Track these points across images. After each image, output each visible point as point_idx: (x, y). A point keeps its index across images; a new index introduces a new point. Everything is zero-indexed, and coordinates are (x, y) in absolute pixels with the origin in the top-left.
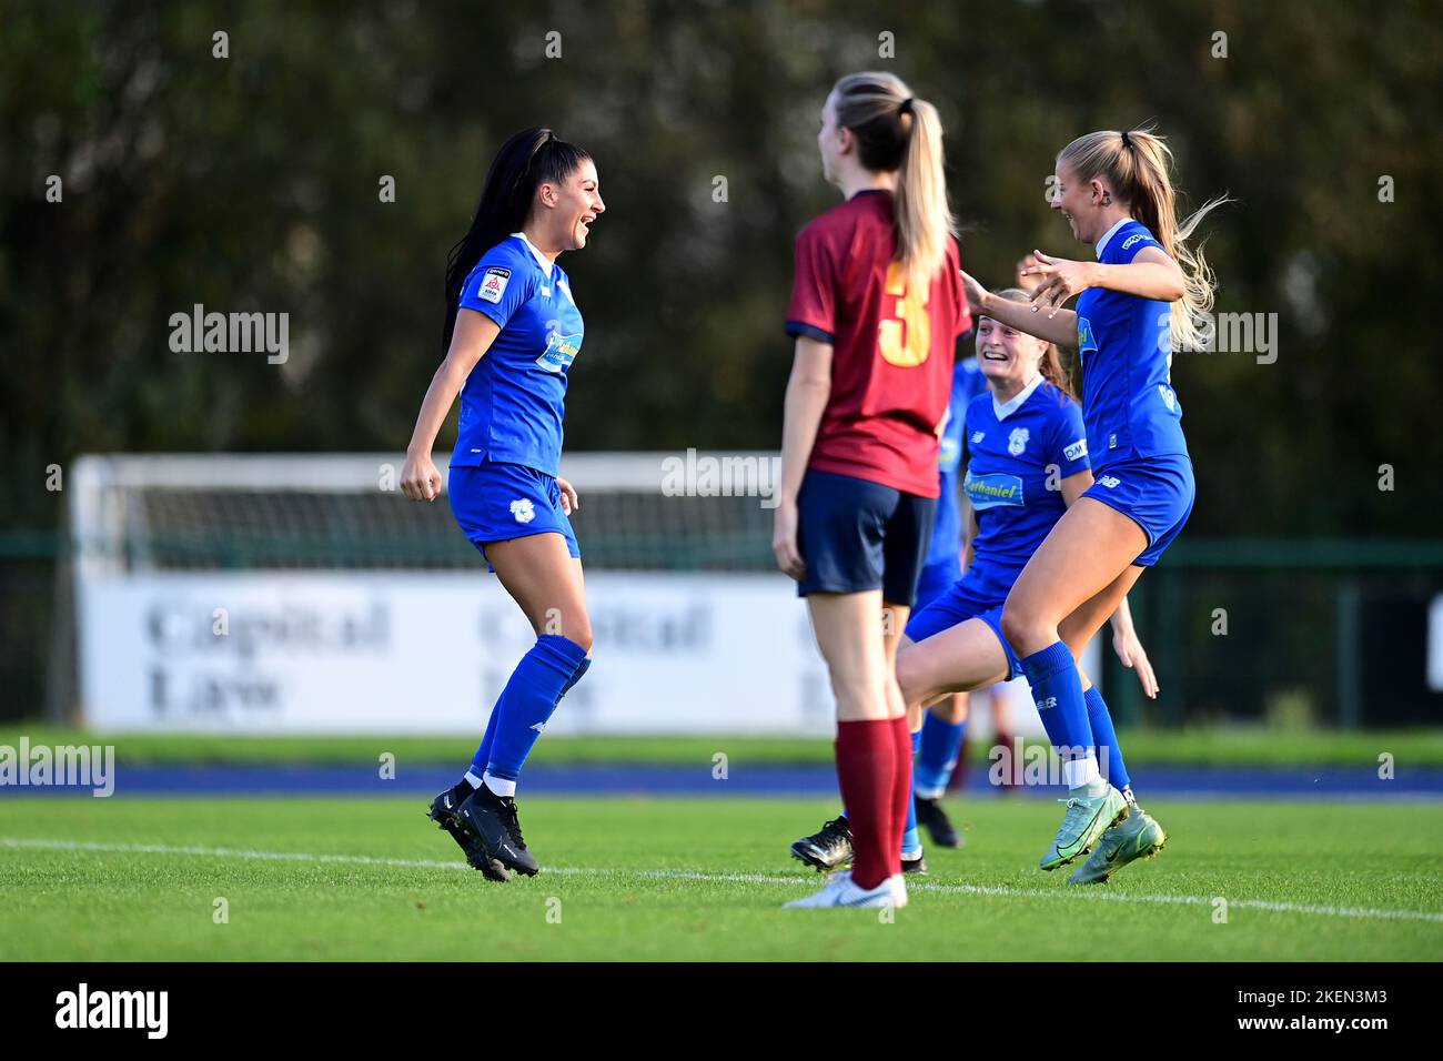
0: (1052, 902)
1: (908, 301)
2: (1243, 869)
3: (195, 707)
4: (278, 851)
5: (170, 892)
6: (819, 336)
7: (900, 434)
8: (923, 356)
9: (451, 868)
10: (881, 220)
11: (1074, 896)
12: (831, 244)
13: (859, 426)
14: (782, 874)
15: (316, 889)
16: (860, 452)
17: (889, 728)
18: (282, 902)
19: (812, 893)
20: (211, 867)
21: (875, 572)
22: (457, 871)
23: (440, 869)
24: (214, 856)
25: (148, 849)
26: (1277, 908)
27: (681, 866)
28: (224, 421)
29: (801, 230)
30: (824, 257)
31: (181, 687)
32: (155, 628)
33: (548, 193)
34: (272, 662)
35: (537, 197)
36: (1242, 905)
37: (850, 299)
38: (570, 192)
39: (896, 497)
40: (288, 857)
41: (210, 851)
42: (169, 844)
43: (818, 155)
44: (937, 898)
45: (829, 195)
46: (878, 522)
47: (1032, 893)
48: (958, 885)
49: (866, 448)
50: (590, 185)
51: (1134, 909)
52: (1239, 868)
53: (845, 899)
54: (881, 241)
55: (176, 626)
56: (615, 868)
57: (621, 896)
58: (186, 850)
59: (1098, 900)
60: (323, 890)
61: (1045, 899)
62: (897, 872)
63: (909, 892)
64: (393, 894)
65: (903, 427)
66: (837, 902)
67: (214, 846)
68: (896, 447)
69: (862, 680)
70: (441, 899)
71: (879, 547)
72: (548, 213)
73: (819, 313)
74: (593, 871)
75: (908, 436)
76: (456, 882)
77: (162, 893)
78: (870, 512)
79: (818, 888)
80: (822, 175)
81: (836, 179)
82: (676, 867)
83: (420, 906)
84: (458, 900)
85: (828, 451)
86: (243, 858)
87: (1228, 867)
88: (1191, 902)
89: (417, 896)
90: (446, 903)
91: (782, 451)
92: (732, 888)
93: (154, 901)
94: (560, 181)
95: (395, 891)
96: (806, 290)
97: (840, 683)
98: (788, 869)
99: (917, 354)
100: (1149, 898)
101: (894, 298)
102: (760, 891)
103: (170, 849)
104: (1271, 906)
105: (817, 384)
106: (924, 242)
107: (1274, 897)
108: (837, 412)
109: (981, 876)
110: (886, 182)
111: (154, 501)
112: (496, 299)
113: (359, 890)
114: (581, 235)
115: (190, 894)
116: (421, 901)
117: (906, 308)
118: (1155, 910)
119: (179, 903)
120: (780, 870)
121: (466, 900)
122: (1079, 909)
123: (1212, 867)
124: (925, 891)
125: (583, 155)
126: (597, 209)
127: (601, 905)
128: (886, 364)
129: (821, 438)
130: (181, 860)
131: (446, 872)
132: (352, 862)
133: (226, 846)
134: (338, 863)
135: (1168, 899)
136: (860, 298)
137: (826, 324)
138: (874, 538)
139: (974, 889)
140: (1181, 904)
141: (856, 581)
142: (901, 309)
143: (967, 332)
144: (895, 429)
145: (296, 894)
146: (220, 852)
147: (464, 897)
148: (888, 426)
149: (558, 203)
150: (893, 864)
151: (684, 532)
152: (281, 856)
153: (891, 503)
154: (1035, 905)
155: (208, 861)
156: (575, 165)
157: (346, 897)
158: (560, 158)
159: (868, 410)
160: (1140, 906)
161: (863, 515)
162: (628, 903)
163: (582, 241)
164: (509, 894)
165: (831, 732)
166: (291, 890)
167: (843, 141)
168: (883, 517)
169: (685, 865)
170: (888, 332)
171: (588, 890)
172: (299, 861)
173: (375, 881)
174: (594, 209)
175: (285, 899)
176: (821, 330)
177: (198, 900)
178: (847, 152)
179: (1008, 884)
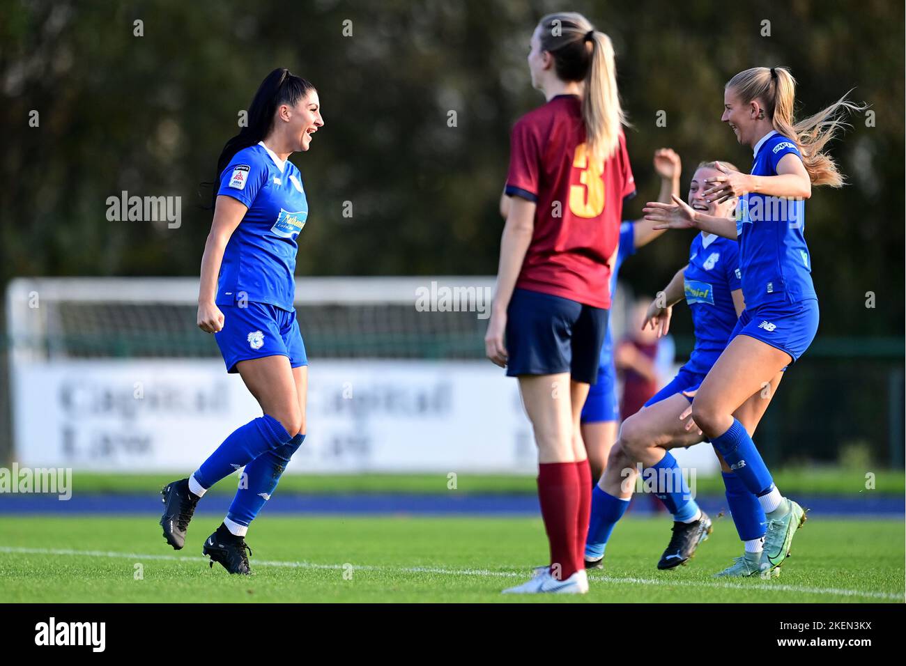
0: (689, 590)
1: (589, 172)
2: (823, 566)
3: (93, 454)
4: (151, 554)
5: (76, 582)
6: (527, 197)
7: (583, 265)
8: (600, 210)
9: (271, 565)
10: (571, 116)
11: (705, 585)
12: (536, 131)
13: (552, 259)
14: (501, 570)
15: (177, 580)
16: (554, 277)
17: (575, 467)
18: (154, 589)
19: (522, 583)
20: (105, 564)
21: (565, 361)
22: (275, 568)
23: (264, 566)
24: (107, 557)
25: (61, 552)
26: (846, 594)
27: (431, 564)
28: (113, 256)
29: (515, 122)
30: (532, 142)
31: (84, 440)
32: (66, 399)
33: (285, 112)
34: (148, 423)
35: (277, 114)
36: (822, 592)
37: (549, 171)
38: (300, 111)
39: (579, 308)
40: (158, 558)
41: (104, 554)
42: (76, 549)
43: (527, 71)
44: (610, 587)
45: (535, 98)
46: (566, 325)
47: (675, 583)
48: (624, 577)
49: (557, 274)
50: (314, 107)
51: (747, 594)
52: (819, 566)
53: (545, 587)
54: (570, 130)
55: (81, 398)
56: (385, 565)
57: (389, 585)
58: (88, 553)
59: (721, 588)
60: (182, 580)
61: (684, 587)
62: (581, 568)
63: (590, 582)
64: (230, 583)
65: (584, 259)
66: (540, 590)
67: (107, 550)
68: (579, 273)
69: (556, 435)
70: (264, 587)
71: (568, 342)
72: (284, 126)
73: (528, 181)
74: (370, 568)
75: (588, 265)
76: (274, 575)
77: (71, 582)
78: (561, 319)
79: (527, 579)
80: (530, 84)
81: (540, 87)
82: (427, 565)
83: (250, 592)
84: (276, 588)
85: (531, 276)
86: (127, 559)
87: (812, 565)
88: (787, 589)
89: (247, 584)
90: (268, 590)
91: (498, 277)
92: (466, 579)
93: (65, 588)
94: (293, 103)
95: (233, 581)
96: (519, 164)
97: (541, 437)
98: (506, 566)
99: (595, 208)
100: (757, 587)
101: (580, 170)
102: (486, 582)
103: (76, 553)
104: (841, 593)
105: (525, 229)
106: (604, 129)
107: (844, 586)
108: (538, 249)
109: (640, 571)
110: (576, 89)
111: (65, 310)
112: (242, 187)
113: (207, 581)
114: (306, 142)
115: (90, 584)
116: (250, 589)
117: (588, 176)
118: (761, 595)
119: (82, 590)
120: (500, 567)
121: (282, 588)
122: (708, 594)
123: (801, 565)
124: (601, 582)
125: (309, 86)
126: (318, 124)
127: (376, 591)
128: (573, 215)
129: (526, 267)
130: (84, 560)
131: (268, 568)
132: (202, 561)
133: (115, 550)
134: (193, 562)
135: (770, 587)
136: (556, 169)
137: (532, 188)
138: (563, 336)
139: (635, 580)
140: (779, 591)
141: (552, 367)
142: (584, 178)
143: (632, 194)
144: (580, 262)
145: (163, 583)
146: (111, 554)
147: (280, 586)
148: (574, 258)
149: (291, 119)
150: (579, 562)
151: (434, 332)
152: (154, 557)
153: (576, 312)
154: (677, 592)
155: (102, 560)
156: (304, 93)
157: (197, 586)
158: (294, 89)
159: (560, 248)
160: (751, 592)
161: (556, 321)
162: (394, 590)
163: (306, 145)
164: (311, 583)
165: (535, 471)
166: (160, 581)
167: (545, 60)
168: (570, 321)
169: (434, 564)
170: (575, 193)
171: (366, 581)
172: (165, 560)
173: (218, 574)
174: (316, 124)
175: (156, 587)
176: (527, 191)
177: (96, 588)
178: (548, 68)
179: (659, 577)
